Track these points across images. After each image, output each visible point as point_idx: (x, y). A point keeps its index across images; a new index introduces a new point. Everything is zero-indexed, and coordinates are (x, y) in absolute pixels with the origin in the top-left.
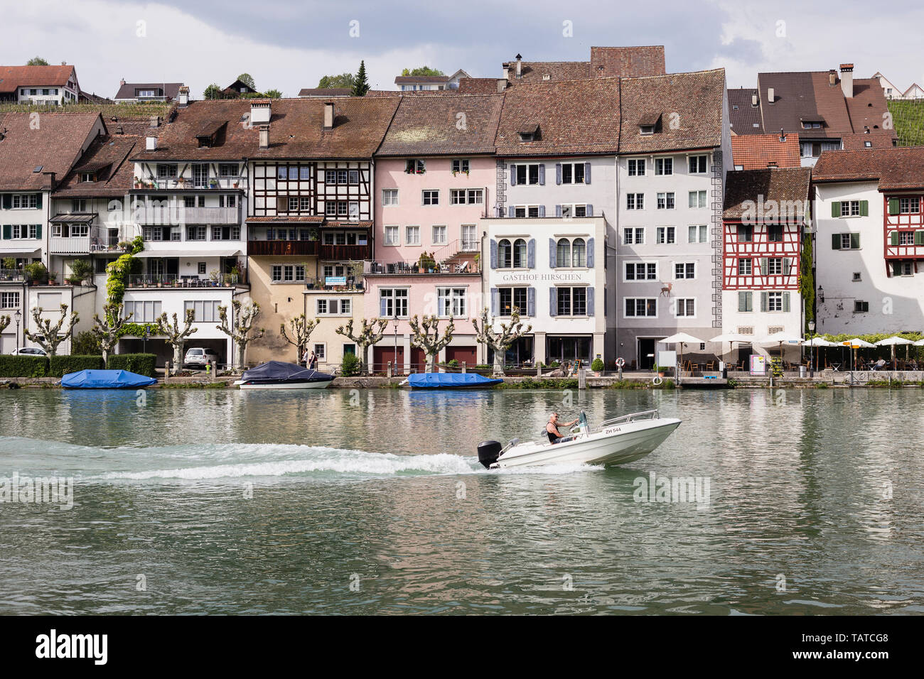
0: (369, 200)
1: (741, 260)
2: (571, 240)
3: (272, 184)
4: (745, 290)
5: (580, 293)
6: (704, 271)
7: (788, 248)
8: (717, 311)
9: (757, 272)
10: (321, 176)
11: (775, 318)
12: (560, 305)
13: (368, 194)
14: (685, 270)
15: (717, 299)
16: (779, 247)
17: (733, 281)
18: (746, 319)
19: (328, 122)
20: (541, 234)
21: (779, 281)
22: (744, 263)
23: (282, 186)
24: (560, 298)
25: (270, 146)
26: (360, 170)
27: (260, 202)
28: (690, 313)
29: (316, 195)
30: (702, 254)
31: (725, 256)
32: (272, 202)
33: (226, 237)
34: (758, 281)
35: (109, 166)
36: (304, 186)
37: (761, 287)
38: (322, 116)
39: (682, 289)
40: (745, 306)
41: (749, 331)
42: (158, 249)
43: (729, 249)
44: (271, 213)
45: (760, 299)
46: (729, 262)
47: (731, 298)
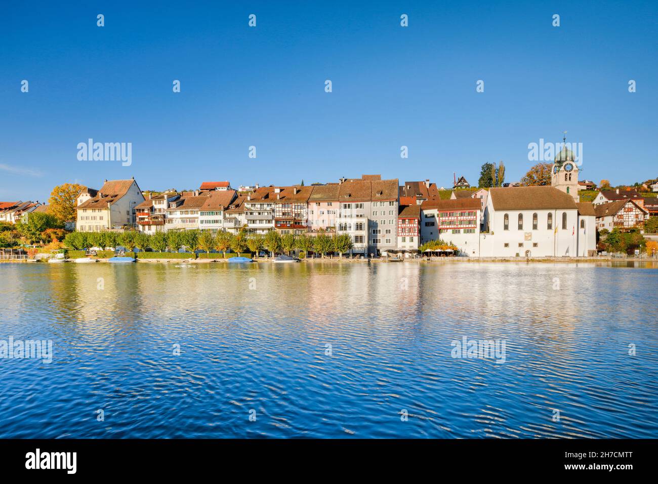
1: (402, 229)
2: (359, 223)
3: (280, 209)
4: (404, 236)
5: (361, 237)
6: (393, 232)
7: (415, 225)
8: (396, 242)
9: (407, 232)
10: (294, 207)
11: (412, 244)
12: (356, 240)
13: (306, 212)
14: (388, 231)
15: (396, 239)
16: (412, 225)
17: (401, 234)
18: (404, 244)
19: (295, 193)
20: (353, 222)
21: (412, 234)
22: (403, 230)
23: (283, 209)
24: (356, 238)
25: (280, 199)
26: (304, 205)
27: (278, 214)
28: (390, 242)
29: (292, 212)
30: (393, 227)
31: (398, 228)
32: (281, 214)
33: (269, 222)
34: (407, 234)
35: (239, 204)
36: (289, 209)
37: (408, 236)
38: (293, 191)
39: (388, 236)
40: (404, 241)
41: (405, 247)
42: (251, 226)
43: (400, 226)
44: (281, 217)
45: (408, 239)
46: (399, 229)
47: (400, 239)
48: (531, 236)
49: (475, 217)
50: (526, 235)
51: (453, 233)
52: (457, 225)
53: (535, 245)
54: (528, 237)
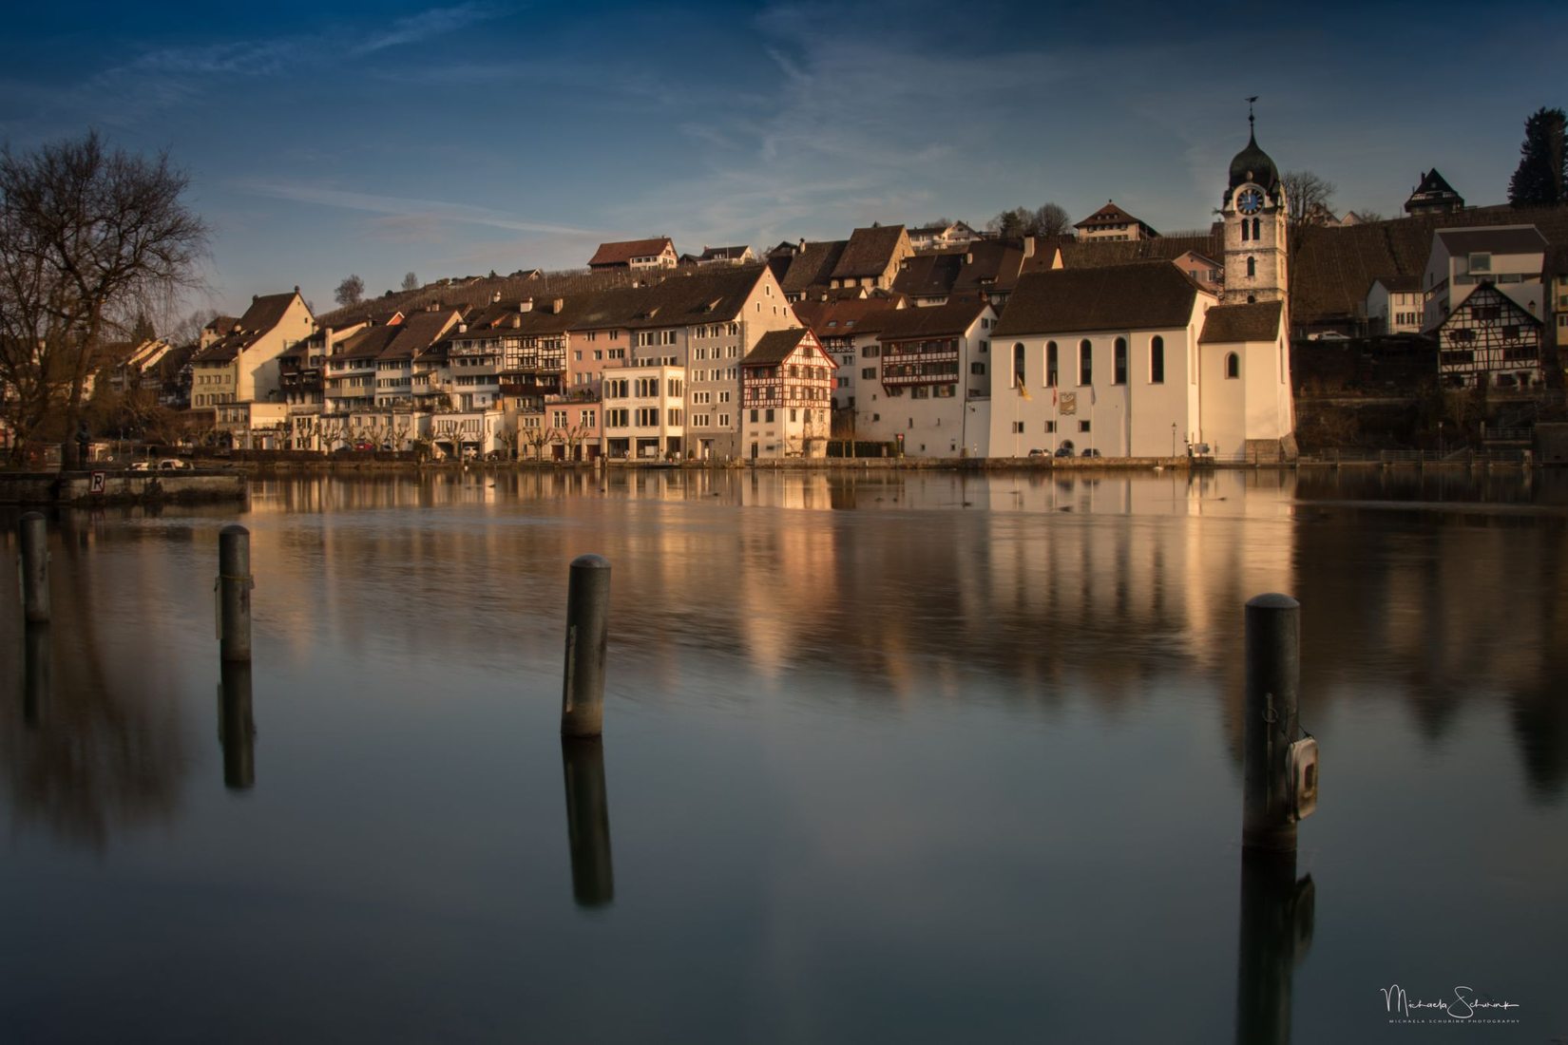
0: (565, 358)
1: (752, 390)
2: (648, 380)
3: (515, 351)
4: (754, 408)
5: (655, 413)
6: (734, 399)
7: (777, 381)
8: (740, 422)
9: (761, 397)
10: (540, 344)
11: (771, 426)
12: (642, 420)
13: (565, 354)
14: (725, 397)
15: (740, 415)
16: (773, 381)
17: (748, 403)
18: (754, 427)
21: (773, 402)
22: (754, 392)
23: (521, 351)
26: (561, 340)
27: (510, 361)
28: (726, 423)
29: (537, 356)
30: (732, 387)
31: (744, 387)
32: (516, 361)
33: (493, 382)
34: (761, 403)
36: (532, 351)
37: (763, 406)
39: (723, 409)
40: (754, 418)
41: (757, 434)
43: (746, 382)
44: (515, 367)
45: (762, 414)
46: (746, 391)
47: (747, 414)
48: (1073, 402)
49: (955, 354)
50: (1064, 401)
51: (914, 396)
52: (919, 376)
53: (1085, 426)
54: (1067, 406)
